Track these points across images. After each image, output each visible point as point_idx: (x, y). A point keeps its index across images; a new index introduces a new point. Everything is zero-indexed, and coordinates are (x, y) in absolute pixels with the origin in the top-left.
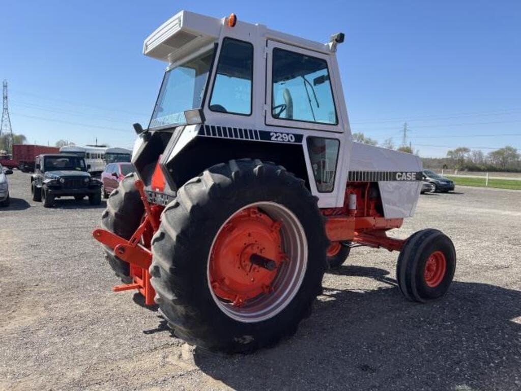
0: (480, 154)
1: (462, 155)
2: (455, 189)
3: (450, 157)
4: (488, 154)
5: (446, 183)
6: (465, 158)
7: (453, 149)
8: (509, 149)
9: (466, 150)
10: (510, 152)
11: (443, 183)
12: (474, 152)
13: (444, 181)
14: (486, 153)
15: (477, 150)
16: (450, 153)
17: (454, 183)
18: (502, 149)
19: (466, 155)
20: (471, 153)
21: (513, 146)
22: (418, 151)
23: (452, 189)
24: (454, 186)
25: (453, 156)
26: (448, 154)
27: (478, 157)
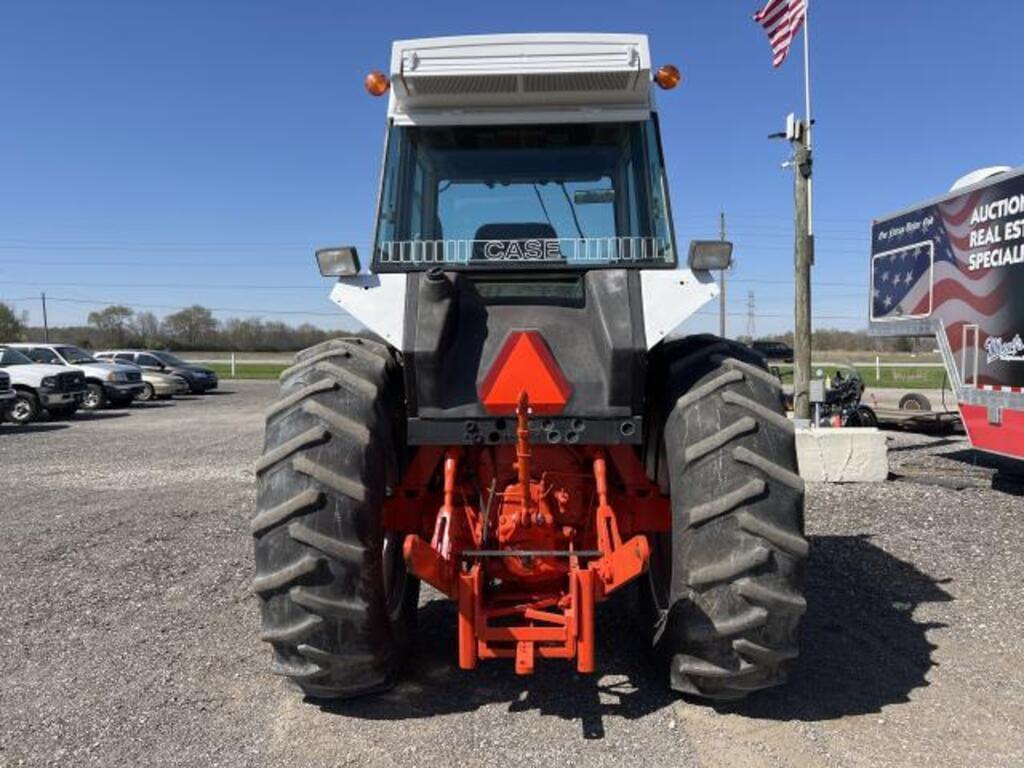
0: (151, 318)
1: (117, 322)
2: (219, 385)
3: (93, 325)
4: (166, 318)
5: (204, 375)
6: (124, 327)
7: (100, 309)
8: (199, 310)
9: (124, 312)
10: (201, 316)
11: (199, 375)
12: (140, 315)
13: (202, 372)
14: (161, 317)
15: (144, 311)
16: (94, 316)
17: (218, 375)
18: (187, 311)
19: (126, 321)
20: (134, 318)
21: (205, 305)
22: (25, 313)
23: (215, 385)
24: (217, 379)
25: (102, 324)
26: (90, 320)
27: (148, 326)
